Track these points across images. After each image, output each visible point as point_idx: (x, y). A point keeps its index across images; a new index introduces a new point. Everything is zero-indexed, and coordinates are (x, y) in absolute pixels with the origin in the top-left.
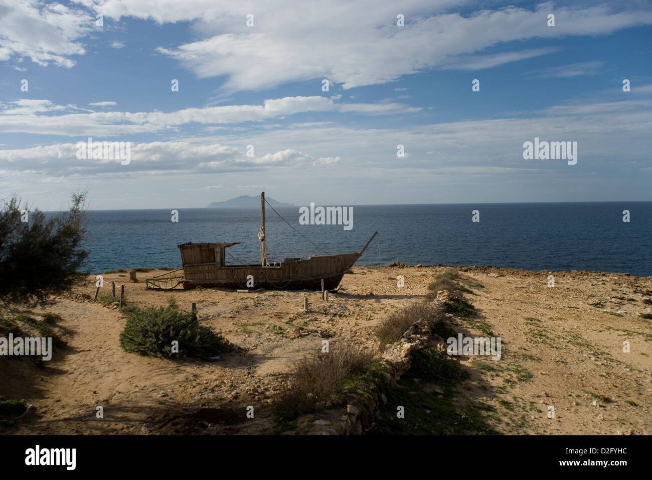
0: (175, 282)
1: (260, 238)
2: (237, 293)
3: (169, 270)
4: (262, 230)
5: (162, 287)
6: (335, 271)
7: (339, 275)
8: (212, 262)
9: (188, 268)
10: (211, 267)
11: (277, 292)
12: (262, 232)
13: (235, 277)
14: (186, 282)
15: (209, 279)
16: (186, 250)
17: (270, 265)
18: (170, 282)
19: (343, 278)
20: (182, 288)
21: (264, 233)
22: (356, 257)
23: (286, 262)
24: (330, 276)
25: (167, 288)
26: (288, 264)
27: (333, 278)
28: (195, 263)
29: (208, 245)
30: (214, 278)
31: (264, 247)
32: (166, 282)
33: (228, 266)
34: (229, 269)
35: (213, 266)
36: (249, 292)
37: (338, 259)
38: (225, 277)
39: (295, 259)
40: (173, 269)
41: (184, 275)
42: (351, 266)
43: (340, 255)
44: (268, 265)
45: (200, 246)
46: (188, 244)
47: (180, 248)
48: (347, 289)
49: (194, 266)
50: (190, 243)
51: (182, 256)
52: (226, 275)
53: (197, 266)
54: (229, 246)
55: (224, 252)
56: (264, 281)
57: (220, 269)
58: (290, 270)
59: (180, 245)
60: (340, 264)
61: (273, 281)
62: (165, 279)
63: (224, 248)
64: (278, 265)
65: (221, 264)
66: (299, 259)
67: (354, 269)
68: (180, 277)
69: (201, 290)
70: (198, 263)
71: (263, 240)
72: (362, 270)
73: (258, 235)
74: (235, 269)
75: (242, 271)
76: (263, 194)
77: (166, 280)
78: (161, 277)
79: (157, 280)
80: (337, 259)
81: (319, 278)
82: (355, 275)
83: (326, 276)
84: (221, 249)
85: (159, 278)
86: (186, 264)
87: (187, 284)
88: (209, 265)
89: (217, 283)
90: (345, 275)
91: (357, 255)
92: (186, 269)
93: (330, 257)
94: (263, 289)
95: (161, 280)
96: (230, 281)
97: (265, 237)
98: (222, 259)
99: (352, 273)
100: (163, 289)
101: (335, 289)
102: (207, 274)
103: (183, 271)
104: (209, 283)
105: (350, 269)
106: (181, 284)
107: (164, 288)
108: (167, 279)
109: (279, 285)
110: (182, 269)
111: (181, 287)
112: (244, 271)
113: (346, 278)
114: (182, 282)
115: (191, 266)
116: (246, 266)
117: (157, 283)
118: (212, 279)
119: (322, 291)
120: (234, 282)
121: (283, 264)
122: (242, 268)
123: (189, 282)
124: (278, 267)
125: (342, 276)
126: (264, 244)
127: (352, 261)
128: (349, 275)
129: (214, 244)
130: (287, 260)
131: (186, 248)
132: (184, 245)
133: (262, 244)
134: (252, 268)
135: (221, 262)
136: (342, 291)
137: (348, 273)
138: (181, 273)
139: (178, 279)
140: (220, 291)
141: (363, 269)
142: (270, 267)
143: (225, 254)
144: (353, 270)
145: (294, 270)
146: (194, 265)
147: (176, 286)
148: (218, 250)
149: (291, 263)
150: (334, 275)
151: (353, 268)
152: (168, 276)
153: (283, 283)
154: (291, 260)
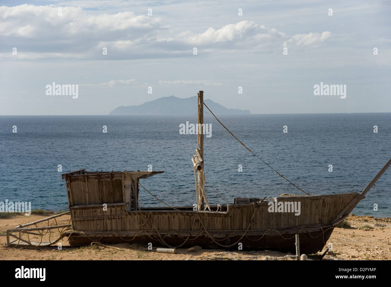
0: (56, 234)
1: (195, 165)
2: (157, 253)
3: (47, 214)
4: (199, 151)
5: (33, 243)
6: (318, 222)
7: (324, 229)
8: (117, 202)
9: (79, 211)
10: (116, 211)
11: (221, 253)
12: (198, 155)
13: (154, 227)
14: (74, 234)
15: (112, 230)
16: (77, 182)
17: (212, 209)
18: (47, 235)
19: (332, 235)
20: (67, 244)
21: (202, 156)
22: (355, 200)
23: (236, 205)
24: (310, 230)
25: (42, 244)
26: (239, 208)
27: (314, 233)
28: (89, 204)
29: (112, 175)
30: (119, 228)
31: (201, 178)
32: (41, 235)
33: (143, 209)
34: (144, 214)
35: (118, 209)
36: (176, 253)
37: (324, 202)
38: (137, 227)
39: (251, 200)
40: (52, 213)
41: (71, 223)
42: (345, 215)
43: (327, 196)
44: (207, 209)
45: (99, 176)
46: (79, 172)
47: (67, 180)
48: (339, 254)
49: (88, 208)
50: (83, 172)
51: (69, 192)
52: (140, 223)
53: (93, 208)
54: (145, 176)
55: (138, 186)
56: (201, 235)
57: (130, 214)
58: (242, 218)
59: (67, 175)
60: (326, 211)
61: (215, 236)
62: (38, 229)
63: (138, 180)
64: (224, 208)
65: (132, 206)
66: (258, 200)
67: (351, 220)
68: (64, 227)
69: (98, 248)
70: (95, 203)
71: (199, 168)
72: (365, 224)
73: (192, 159)
74: (154, 213)
75: (166, 217)
76: (201, 94)
77: (40, 231)
78: (33, 227)
79: (25, 232)
80: (321, 201)
81: (291, 232)
82: (352, 231)
83: (303, 230)
84: (133, 181)
85: (29, 228)
86: (74, 205)
87: (75, 238)
88: (113, 207)
89: (124, 236)
90: (336, 229)
91: (357, 197)
92: (75, 213)
93: (309, 198)
94: (198, 247)
95: (32, 232)
96: (146, 234)
97: (202, 162)
98: (134, 197)
99: (347, 226)
100: (35, 246)
101: (319, 253)
102: (109, 222)
103: (69, 217)
104: (111, 236)
105: (345, 221)
106: (66, 238)
107: (37, 244)
108: (43, 229)
109: (223, 243)
110: (67, 214)
111: (65, 242)
112: (168, 217)
113: (337, 233)
114: (67, 235)
115: (82, 209)
116: (172, 209)
117: (25, 237)
118: (117, 231)
119: (297, 255)
120: (152, 236)
121: (232, 207)
122: (166, 213)
123: (78, 234)
124: (224, 212)
125: (330, 231)
126: (202, 173)
127: (348, 207)
128: (342, 230)
129: (121, 173)
130: (238, 201)
131: (76, 179)
132: (72, 174)
133: (199, 173)
134: (182, 213)
135: (132, 203)
136: (332, 258)
137: (340, 227)
138: (66, 219)
139: (61, 229)
140: (128, 250)
141: (366, 221)
142: (210, 211)
143: (138, 190)
144: (348, 221)
145: (250, 218)
146: (88, 206)
147: (57, 241)
148: (127, 183)
149: (244, 207)
150: (316, 229)
151: (349, 217)
152: (44, 225)
153: (231, 238)
154: (245, 201)
